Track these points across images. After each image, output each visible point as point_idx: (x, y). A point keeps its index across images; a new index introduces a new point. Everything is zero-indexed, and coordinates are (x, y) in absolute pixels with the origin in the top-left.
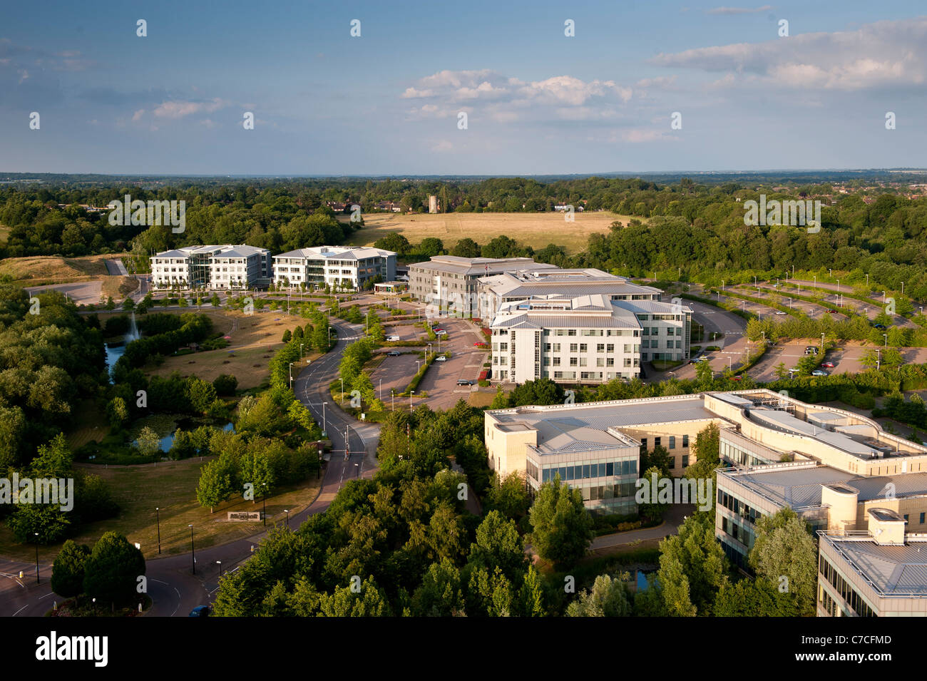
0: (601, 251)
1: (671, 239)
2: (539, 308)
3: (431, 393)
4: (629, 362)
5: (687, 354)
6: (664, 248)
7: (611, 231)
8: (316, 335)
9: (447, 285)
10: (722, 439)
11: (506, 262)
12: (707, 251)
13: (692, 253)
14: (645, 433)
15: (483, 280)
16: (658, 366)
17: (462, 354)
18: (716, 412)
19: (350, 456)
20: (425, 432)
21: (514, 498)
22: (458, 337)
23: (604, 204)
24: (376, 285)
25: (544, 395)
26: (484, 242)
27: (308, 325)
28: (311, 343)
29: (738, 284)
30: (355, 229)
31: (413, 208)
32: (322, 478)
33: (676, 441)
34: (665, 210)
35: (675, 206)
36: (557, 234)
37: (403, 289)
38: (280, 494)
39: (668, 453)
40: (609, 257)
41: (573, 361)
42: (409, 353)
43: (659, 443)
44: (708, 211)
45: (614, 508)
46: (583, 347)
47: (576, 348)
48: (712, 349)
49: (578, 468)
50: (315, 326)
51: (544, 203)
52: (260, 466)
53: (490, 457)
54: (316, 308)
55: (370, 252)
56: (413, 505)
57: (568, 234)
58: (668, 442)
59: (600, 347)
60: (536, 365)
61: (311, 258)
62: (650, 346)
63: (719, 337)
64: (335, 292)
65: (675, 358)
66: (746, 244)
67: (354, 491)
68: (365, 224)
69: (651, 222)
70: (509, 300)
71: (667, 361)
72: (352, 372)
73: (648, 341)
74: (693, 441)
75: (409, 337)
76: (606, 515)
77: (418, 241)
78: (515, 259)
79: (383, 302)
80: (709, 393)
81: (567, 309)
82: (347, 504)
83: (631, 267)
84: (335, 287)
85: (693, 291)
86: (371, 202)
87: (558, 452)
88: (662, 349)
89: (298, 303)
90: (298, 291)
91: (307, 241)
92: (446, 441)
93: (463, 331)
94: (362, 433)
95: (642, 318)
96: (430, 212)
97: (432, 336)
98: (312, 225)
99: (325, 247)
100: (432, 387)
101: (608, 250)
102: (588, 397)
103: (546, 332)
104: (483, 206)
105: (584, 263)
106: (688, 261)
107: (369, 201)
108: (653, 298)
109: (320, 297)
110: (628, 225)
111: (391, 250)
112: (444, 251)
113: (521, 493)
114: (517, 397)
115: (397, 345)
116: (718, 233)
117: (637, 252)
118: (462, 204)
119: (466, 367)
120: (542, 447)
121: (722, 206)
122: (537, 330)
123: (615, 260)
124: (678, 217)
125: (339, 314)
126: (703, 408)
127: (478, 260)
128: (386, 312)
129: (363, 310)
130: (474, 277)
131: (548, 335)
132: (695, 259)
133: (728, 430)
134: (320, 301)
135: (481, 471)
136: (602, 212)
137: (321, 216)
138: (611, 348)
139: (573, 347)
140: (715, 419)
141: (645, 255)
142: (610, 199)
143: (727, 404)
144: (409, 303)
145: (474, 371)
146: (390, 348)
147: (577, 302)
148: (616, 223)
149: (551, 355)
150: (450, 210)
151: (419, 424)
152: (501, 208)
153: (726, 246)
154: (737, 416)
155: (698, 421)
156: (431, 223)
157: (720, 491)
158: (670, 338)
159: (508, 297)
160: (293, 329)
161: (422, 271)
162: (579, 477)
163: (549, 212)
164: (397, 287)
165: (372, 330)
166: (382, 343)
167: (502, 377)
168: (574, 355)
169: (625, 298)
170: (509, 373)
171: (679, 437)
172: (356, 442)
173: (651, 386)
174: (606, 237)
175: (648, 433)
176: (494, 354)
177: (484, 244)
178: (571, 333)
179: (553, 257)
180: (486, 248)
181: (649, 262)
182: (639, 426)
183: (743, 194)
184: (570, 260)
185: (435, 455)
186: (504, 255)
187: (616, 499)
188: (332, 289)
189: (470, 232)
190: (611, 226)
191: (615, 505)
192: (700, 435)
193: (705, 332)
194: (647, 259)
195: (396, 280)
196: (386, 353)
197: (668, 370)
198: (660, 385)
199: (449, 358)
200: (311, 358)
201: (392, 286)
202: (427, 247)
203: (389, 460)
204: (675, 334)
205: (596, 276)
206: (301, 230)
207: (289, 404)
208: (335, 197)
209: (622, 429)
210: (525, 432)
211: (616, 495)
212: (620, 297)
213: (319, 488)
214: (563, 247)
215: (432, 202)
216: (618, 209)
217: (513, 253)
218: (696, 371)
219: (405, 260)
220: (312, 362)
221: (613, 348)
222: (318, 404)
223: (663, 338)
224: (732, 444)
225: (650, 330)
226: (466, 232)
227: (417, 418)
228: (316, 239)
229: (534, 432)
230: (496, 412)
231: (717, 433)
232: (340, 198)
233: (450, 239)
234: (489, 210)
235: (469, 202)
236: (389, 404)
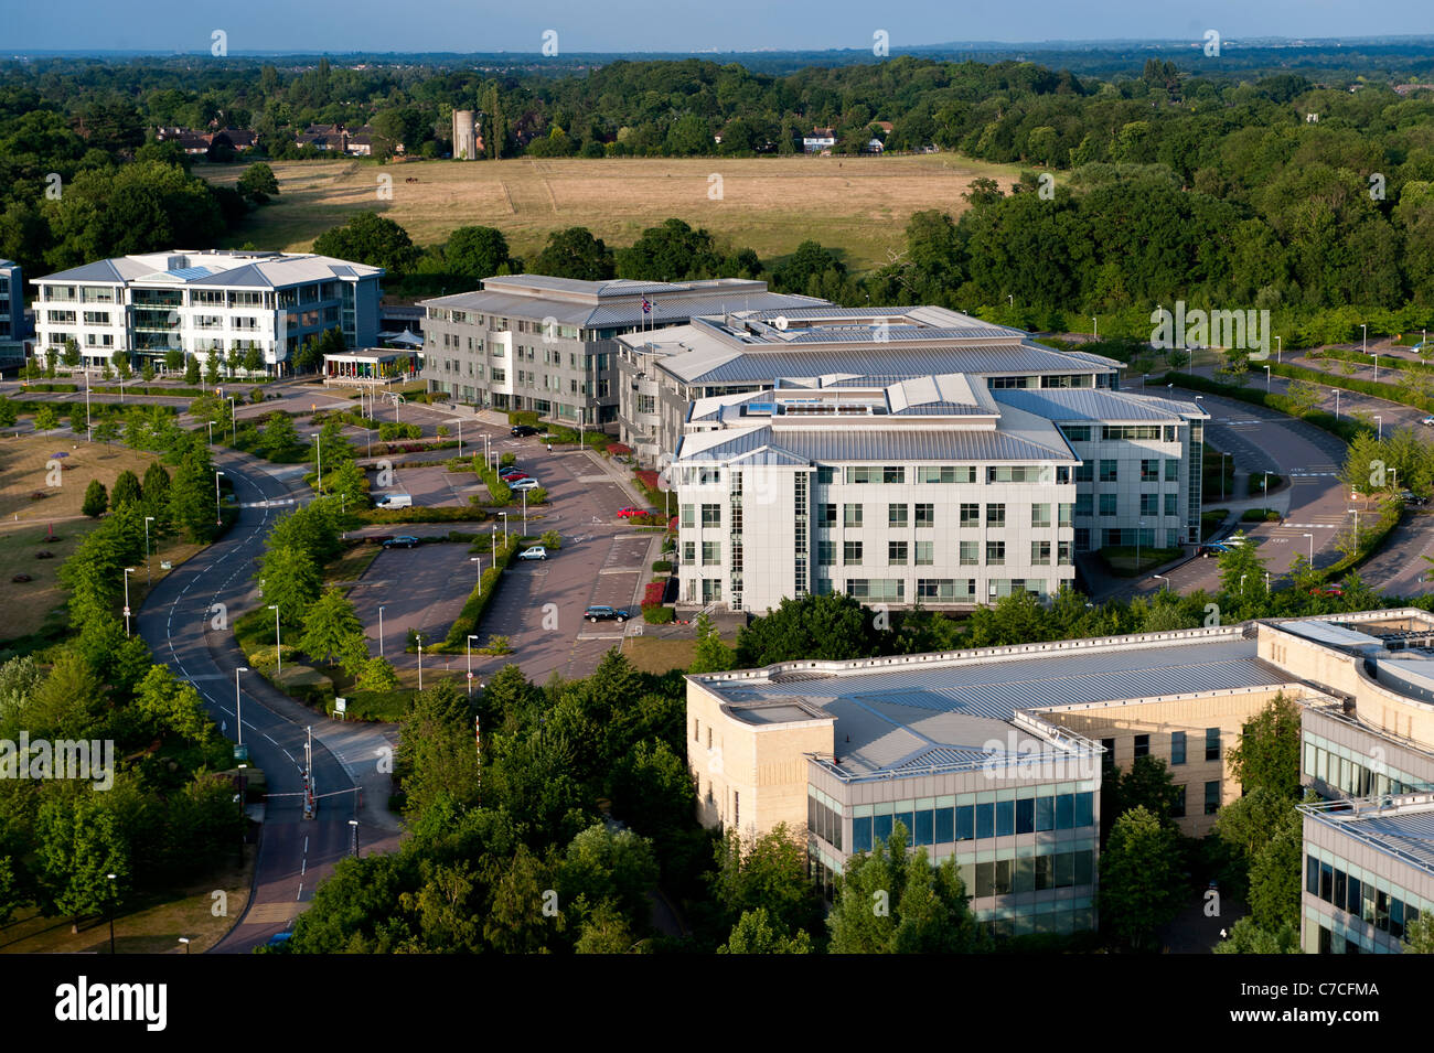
0: (944, 261)
1: (1136, 225)
2: (801, 410)
3: (516, 641)
4: (1046, 552)
5: (1192, 532)
6: (1116, 249)
7: (969, 206)
8: (180, 493)
9: (531, 356)
10: (1307, 736)
11: (692, 290)
12: (1232, 258)
13: (1192, 264)
14: (1109, 723)
15: (634, 339)
16: (1120, 561)
17: (586, 541)
18: (1288, 667)
19: (319, 807)
20: (522, 738)
21: (779, 896)
22: (571, 495)
23: (941, 132)
24: (329, 357)
25: (832, 637)
26: (622, 241)
27: (154, 466)
28: (170, 516)
29: (1318, 345)
30: (253, 204)
31: (406, 146)
32: (249, 866)
33: (1189, 745)
34: (1111, 149)
35: (1138, 137)
36: (820, 215)
37: (404, 367)
38: (143, 908)
39: (1170, 777)
40: (968, 278)
41: (897, 552)
42: (443, 540)
43: (1146, 750)
44: (1233, 147)
45: (1035, 918)
46: (924, 513)
47: (904, 516)
48: (1258, 517)
49: (944, 814)
50: (173, 471)
51: (774, 130)
52: (92, 833)
53: (702, 798)
54: (170, 421)
55: (307, 266)
56: (522, 917)
57: (849, 214)
58: (1168, 748)
59: (968, 513)
60: (798, 563)
61: (141, 283)
62: (1096, 510)
63: (1277, 484)
64: (215, 379)
65: (1161, 542)
66: (1338, 236)
67: (363, 886)
68: (280, 188)
69: (1077, 179)
70: (711, 392)
71: (1143, 548)
72: (300, 590)
73: (1091, 496)
74: (1231, 742)
75: (435, 497)
76: (1017, 935)
77: (439, 239)
78: (716, 283)
79: (353, 403)
80: (1268, 620)
81: (876, 411)
82: (347, 919)
83: (1029, 304)
84: (212, 364)
85: (1201, 365)
86: (283, 129)
87: (892, 772)
88: (1129, 516)
89: (113, 408)
90: (108, 376)
91: (121, 236)
92: (578, 761)
93: (584, 479)
94: (343, 749)
95: (1075, 434)
96: (457, 155)
97: (501, 493)
98: (134, 192)
99: (179, 253)
100: (518, 626)
101: (962, 258)
102: (946, 641)
103: (824, 476)
104: (604, 139)
105: (900, 295)
106: (1181, 283)
107: (277, 125)
108: (1099, 385)
109: (173, 392)
110: (1016, 189)
111: (362, 262)
112: (511, 263)
113: (797, 884)
114: (759, 644)
115: (405, 518)
116: (1261, 209)
117: (1043, 262)
118: (545, 132)
119: (603, 572)
120: (846, 762)
121: (1269, 134)
122: (800, 469)
123: (984, 286)
124: (1150, 167)
125: (234, 439)
126: (1253, 658)
127: (613, 285)
128: (368, 432)
129: (302, 425)
130: (608, 331)
131: (830, 481)
132: (1200, 279)
133: (1322, 713)
134: (177, 404)
135: (680, 833)
136: (933, 155)
137: (159, 167)
138: (996, 514)
139: (897, 514)
140: (1288, 686)
141: (1065, 270)
142: (958, 117)
143: (1316, 647)
144: (426, 407)
145: (627, 584)
146: (388, 529)
147: (902, 394)
148: (984, 183)
149: (837, 535)
150: (511, 150)
151: (502, 719)
152: (656, 144)
153: (1285, 243)
154: (1345, 676)
155: (1244, 691)
156: (464, 186)
157: (1313, 861)
158: (1149, 487)
159: (710, 384)
160: (110, 478)
161: (459, 317)
162: (945, 837)
163: (788, 154)
164: (387, 362)
165: (335, 479)
166: (366, 515)
167: (707, 597)
168: (898, 534)
169: (1022, 382)
170: (726, 586)
171: (1197, 733)
172: (329, 770)
173: (1109, 612)
174: (956, 223)
175: (1117, 725)
176: (685, 536)
177: (619, 245)
178: (892, 476)
179: (813, 278)
180: (629, 255)
181: (1075, 288)
182: (1092, 706)
183: (1320, 104)
184: (861, 284)
185: (563, 793)
186: (680, 274)
187: (1041, 892)
188: (204, 369)
189: (578, 211)
190: (970, 192)
191: (1040, 909)
192: (1248, 731)
193: (1238, 472)
194: (1068, 282)
195: (381, 343)
196: (379, 541)
197: (1146, 571)
198: (1134, 607)
199: (555, 550)
200: (173, 556)
201: (373, 360)
202: (464, 251)
203: (439, 808)
204: (1162, 475)
205: (942, 325)
206: (101, 207)
207: (137, 677)
208: (178, 114)
209: (1051, 713)
210: (803, 724)
211: (1040, 884)
212: (1010, 382)
213: (247, 892)
214: (839, 251)
215: (462, 127)
216: (981, 144)
217: (704, 268)
218: (1223, 571)
219: (401, 290)
220: (176, 567)
221: (1002, 514)
222: (208, 677)
223: (1130, 487)
224: (1333, 748)
225: (1097, 467)
226: (568, 212)
227: (495, 704)
228: (148, 231)
229: (828, 724)
230: (716, 678)
231: (1293, 720)
232: (193, 116)
233: (526, 232)
234: (623, 151)
235: (566, 128)
236: (408, 674)
